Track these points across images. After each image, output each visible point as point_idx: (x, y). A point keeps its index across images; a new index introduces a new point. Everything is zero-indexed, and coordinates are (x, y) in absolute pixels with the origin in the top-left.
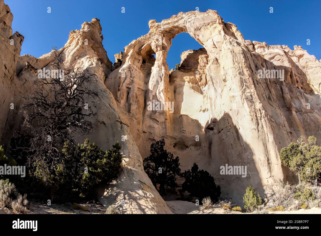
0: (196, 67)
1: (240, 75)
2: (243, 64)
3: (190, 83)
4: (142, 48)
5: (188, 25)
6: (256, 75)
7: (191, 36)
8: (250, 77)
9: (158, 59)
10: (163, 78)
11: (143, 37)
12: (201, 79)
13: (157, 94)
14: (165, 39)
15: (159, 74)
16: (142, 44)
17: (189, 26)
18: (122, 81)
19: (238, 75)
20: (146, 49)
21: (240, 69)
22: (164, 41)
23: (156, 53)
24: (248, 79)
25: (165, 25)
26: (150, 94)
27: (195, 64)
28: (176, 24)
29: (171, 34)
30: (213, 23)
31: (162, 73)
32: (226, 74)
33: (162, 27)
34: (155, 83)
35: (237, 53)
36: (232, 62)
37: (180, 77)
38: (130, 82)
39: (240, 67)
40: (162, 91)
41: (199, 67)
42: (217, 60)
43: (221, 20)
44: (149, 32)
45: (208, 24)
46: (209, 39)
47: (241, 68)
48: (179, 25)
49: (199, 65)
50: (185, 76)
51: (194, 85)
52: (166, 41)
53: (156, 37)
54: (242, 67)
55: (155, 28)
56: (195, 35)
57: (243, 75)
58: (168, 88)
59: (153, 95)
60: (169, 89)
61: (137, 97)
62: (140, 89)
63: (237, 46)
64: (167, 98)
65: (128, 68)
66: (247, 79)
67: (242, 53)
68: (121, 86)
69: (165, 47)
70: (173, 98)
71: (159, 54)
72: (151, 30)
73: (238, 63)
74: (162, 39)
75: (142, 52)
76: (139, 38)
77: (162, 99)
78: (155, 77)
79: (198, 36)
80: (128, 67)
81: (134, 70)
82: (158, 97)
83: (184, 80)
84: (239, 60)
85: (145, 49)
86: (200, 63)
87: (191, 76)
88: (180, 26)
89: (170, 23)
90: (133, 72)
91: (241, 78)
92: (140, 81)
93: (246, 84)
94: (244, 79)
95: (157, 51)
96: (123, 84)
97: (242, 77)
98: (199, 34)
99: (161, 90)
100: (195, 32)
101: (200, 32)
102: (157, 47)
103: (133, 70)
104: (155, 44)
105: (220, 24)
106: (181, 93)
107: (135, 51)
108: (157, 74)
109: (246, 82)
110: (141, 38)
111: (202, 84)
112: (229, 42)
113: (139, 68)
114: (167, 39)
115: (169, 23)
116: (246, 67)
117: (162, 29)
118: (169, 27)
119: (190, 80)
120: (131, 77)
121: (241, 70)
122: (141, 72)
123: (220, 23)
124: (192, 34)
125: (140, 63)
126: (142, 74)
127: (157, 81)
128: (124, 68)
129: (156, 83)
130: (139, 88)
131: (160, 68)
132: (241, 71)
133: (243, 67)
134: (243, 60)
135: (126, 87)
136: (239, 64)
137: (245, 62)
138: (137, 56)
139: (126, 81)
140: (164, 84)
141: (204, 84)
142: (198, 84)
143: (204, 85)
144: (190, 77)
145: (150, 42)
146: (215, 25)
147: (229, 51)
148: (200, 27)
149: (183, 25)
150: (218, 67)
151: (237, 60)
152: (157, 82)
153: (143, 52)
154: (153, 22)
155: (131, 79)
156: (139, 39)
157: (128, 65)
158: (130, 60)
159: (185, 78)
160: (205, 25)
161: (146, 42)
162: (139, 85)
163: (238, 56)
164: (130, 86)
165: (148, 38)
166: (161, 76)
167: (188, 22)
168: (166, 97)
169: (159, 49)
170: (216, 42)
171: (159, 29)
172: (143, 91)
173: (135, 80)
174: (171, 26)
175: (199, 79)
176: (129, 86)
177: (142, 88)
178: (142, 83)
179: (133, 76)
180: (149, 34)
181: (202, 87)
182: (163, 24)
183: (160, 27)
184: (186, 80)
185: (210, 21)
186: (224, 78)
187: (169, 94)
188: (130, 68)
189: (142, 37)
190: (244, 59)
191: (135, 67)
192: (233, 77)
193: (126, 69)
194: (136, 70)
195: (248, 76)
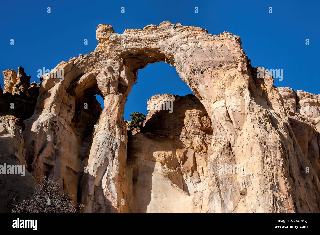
0: (178, 134)
1: (273, 191)
2: (280, 169)
3: (165, 166)
4: (79, 82)
5: (178, 56)
6: (299, 187)
7: (181, 78)
8: (289, 195)
9: (110, 111)
10: (117, 153)
11: (83, 59)
12: (185, 159)
13: (104, 185)
14: (126, 69)
15: (109, 144)
16: (80, 73)
17: (182, 59)
18: (37, 149)
19: (269, 190)
20: (86, 85)
21: (274, 179)
22: (123, 74)
23: (106, 98)
24: (287, 199)
25: (131, 41)
26: (90, 183)
27: (175, 125)
28: (153, 46)
29: (139, 61)
30: (230, 64)
31: (115, 143)
32: (248, 183)
33: (125, 46)
34: (101, 161)
35: (271, 146)
36: (260, 163)
37: (147, 152)
38: (52, 153)
39: (273, 175)
40: (113, 179)
41: (183, 133)
42: (230, 146)
43: (246, 64)
44: (96, 49)
45: (219, 65)
46: (218, 99)
47: (275, 176)
48: (160, 48)
49: (183, 130)
50: (157, 151)
51: (172, 170)
52: (127, 74)
53: (109, 62)
54: (277, 175)
55: (109, 43)
56: (190, 80)
57: (277, 191)
58: (123, 173)
59: (96, 186)
60: (125, 176)
61: (66, 187)
62: (70, 170)
63: (272, 129)
64: (121, 193)
65: (51, 125)
66: (284, 199)
67: (279, 148)
68: (35, 160)
69: (123, 86)
70: (131, 193)
71: (112, 101)
72: (99, 45)
73: (270, 166)
74: (121, 69)
75: (77, 89)
76: (74, 58)
77: (112, 195)
78: (102, 149)
79: (197, 84)
80: (50, 123)
81: (61, 129)
82: (105, 191)
83: (154, 160)
84: (273, 162)
85: (83, 85)
86: (186, 125)
87: (167, 151)
88: (161, 51)
89: (141, 40)
90: (58, 133)
91: (273, 196)
92: (70, 151)
93: (281, 208)
94: (279, 198)
95: (108, 93)
96: (38, 156)
97: (276, 194)
98: (199, 83)
99: (111, 178)
100: (192, 75)
101: (202, 78)
102: (108, 86)
103: (58, 128)
104: (106, 77)
105: (244, 72)
106: (147, 186)
107: (64, 86)
108: (107, 144)
109: (282, 205)
110: (78, 59)
111: (186, 170)
112: (258, 119)
113: (68, 123)
114: (130, 69)
115: (139, 39)
116: (284, 176)
117: (123, 48)
118: (137, 47)
119: (166, 160)
120: (55, 144)
121: (275, 181)
122: (73, 133)
123: (244, 70)
124: (184, 76)
125: (71, 114)
126: (74, 137)
127: (106, 157)
128: (42, 124)
129: (103, 161)
130: (68, 168)
131: (112, 130)
132: (275, 183)
133: (279, 175)
134: (279, 161)
135: (43, 163)
136: (272, 168)
137: (283, 166)
138: (66, 97)
139: (45, 151)
140: (118, 165)
141: (190, 169)
142: (179, 170)
143: (190, 172)
144: (166, 153)
145: (95, 71)
146: (232, 72)
147: (257, 140)
148: (202, 69)
149: (168, 52)
150: (230, 161)
151: (270, 161)
152: (106, 159)
153: (78, 91)
154: (106, 30)
155: (55, 147)
156: (73, 61)
157: (50, 117)
158: (54, 106)
159: (155, 154)
160: (212, 65)
161: (86, 70)
162: (70, 161)
163: (272, 153)
164: (53, 163)
165: (92, 62)
166: (114, 149)
167: (179, 49)
168: (120, 191)
169: (112, 89)
170: (232, 109)
171: (117, 48)
172: (75, 175)
173: (62, 150)
174: (142, 46)
175: (181, 159)
176: (50, 161)
177: (73, 167)
178: (74, 157)
179: (59, 141)
180: (96, 54)
181: (187, 176)
182: (128, 39)
183: (120, 44)
184: (158, 159)
185: (223, 59)
186: (242, 189)
187: (124, 185)
188: (54, 124)
189: (80, 58)
190: (281, 159)
191: (63, 122)
192: (260, 192)
193: (46, 126)
194: (64, 127)
195: (287, 194)
